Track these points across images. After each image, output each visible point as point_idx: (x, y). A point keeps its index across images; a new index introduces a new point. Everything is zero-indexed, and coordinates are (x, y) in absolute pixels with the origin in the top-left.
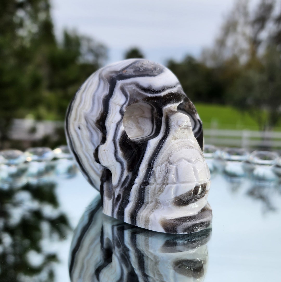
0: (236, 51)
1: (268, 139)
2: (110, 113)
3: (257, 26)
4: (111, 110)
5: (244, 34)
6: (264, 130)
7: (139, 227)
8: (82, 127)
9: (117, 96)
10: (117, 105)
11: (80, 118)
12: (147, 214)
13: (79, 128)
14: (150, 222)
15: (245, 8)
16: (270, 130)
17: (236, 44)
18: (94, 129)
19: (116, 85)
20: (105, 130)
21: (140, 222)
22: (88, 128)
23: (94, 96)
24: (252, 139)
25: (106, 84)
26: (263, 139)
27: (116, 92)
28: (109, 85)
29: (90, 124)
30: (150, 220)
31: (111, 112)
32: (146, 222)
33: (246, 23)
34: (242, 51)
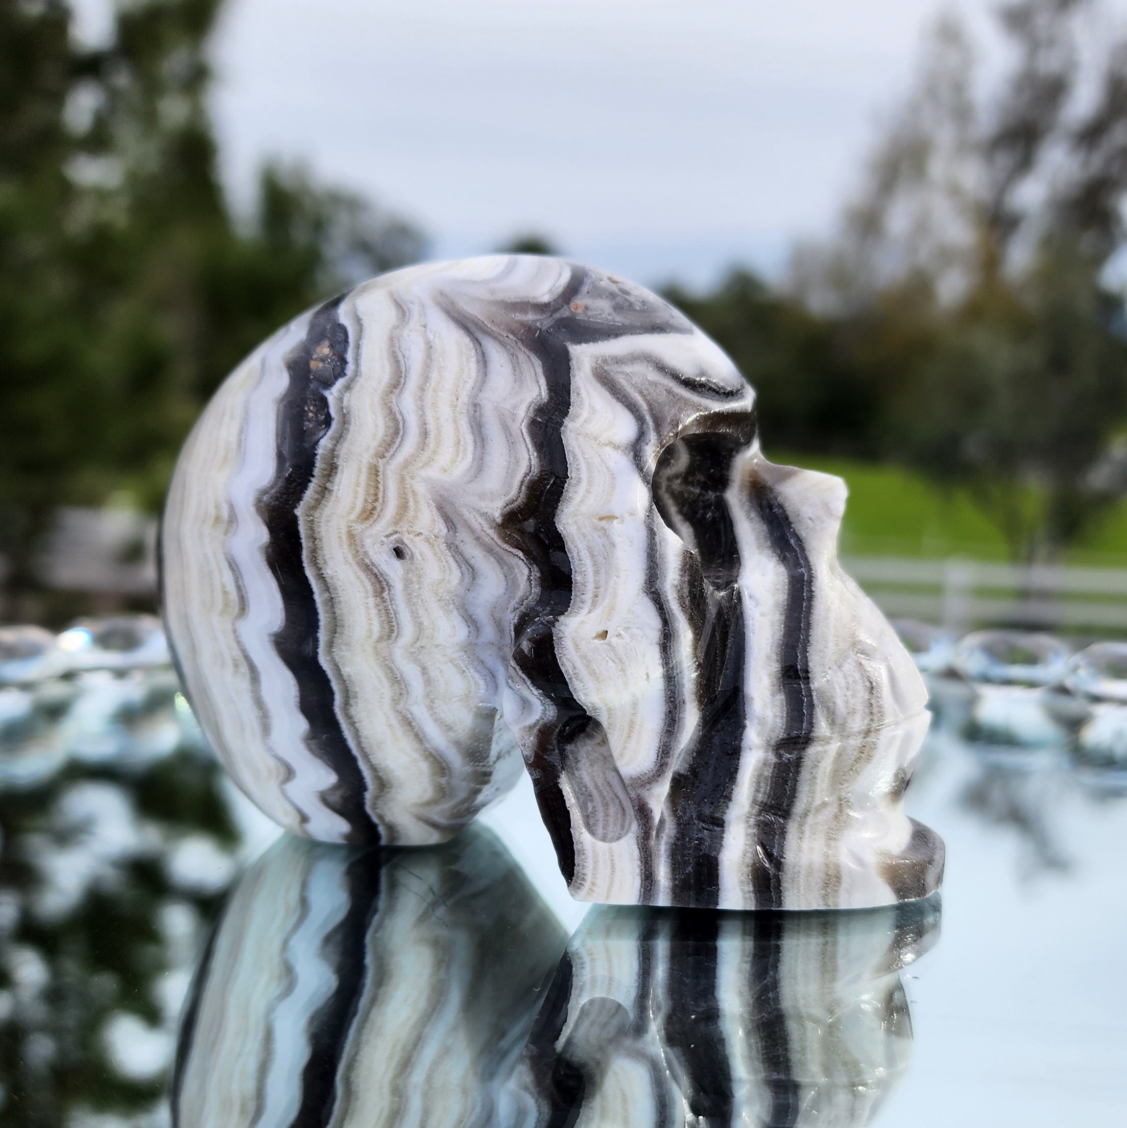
0: (924, 255)
1: (1044, 595)
2: (579, 481)
3: (1004, 160)
4: (583, 467)
5: (954, 191)
6: (1029, 559)
7: (797, 909)
8: (417, 546)
9: (593, 410)
10: (606, 445)
11: (403, 507)
12: (826, 856)
13: (399, 553)
14: (845, 880)
15: (959, 87)
16: (1051, 559)
17: (922, 227)
18: (490, 551)
19: (574, 364)
20: (561, 554)
21: (802, 892)
22: (454, 548)
23: (476, 406)
24: (983, 592)
25: (522, 357)
26: (1024, 594)
27: (583, 393)
28: (538, 363)
29: (472, 530)
30: (844, 872)
31: (584, 475)
32: (826, 885)
33: (963, 147)
34: (946, 256)
